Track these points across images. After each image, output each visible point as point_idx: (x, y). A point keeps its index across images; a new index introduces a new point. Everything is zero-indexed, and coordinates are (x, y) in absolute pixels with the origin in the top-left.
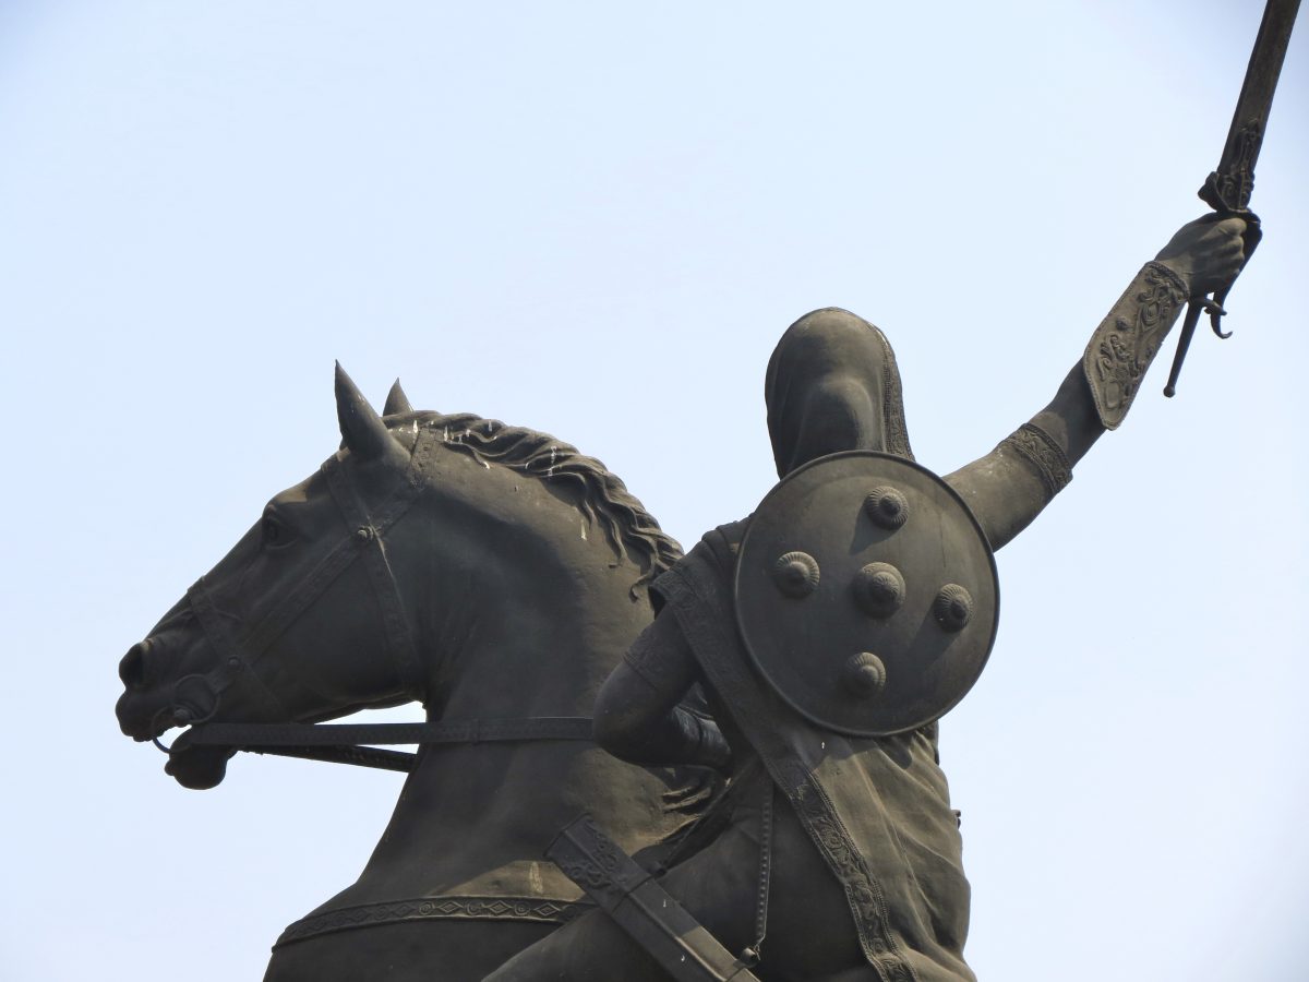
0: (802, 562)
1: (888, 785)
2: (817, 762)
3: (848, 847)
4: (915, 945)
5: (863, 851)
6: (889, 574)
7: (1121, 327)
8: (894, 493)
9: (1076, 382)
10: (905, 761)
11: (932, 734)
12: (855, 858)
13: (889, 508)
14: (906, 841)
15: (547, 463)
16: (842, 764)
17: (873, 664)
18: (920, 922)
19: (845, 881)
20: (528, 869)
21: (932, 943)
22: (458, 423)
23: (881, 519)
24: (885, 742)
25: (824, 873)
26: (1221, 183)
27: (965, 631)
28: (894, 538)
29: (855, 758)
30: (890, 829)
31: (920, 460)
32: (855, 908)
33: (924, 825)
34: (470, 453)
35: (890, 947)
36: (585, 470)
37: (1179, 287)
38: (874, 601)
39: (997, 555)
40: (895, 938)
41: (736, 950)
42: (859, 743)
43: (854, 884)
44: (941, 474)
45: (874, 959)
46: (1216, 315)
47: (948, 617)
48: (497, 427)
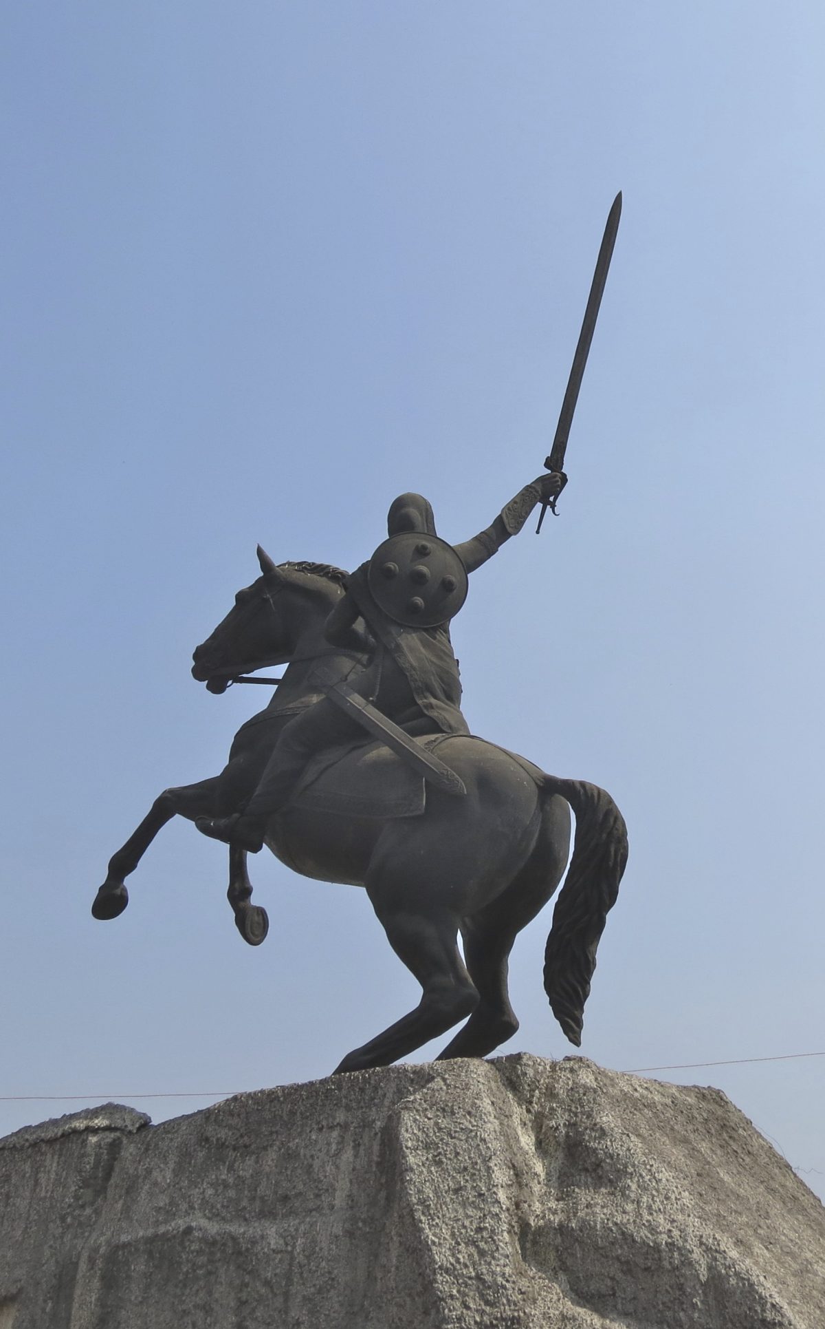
0: (391, 565)
1: (426, 644)
2: (400, 635)
3: (409, 662)
4: (436, 697)
5: (415, 664)
6: (424, 569)
7: (515, 502)
8: (428, 545)
9: (499, 520)
10: (435, 638)
11: (447, 631)
12: (412, 666)
13: (424, 547)
14: (432, 662)
15: (329, 572)
16: (409, 636)
17: (419, 600)
18: (438, 690)
19: (408, 674)
20: (312, 697)
21: (443, 697)
22: (300, 564)
23: (422, 552)
24: (426, 630)
25: (400, 672)
26: (550, 461)
27: (455, 591)
28: (426, 558)
29: (414, 635)
30: (427, 658)
31: (438, 536)
32: (412, 683)
33: (441, 658)
34: (304, 572)
35: (426, 698)
37: (537, 492)
38: (419, 578)
39: (469, 575)
40: (428, 695)
41: (365, 697)
42: (415, 629)
43: (411, 675)
44: (452, 545)
45: (420, 702)
46: (553, 507)
47: (447, 586)
48: (313, 564)
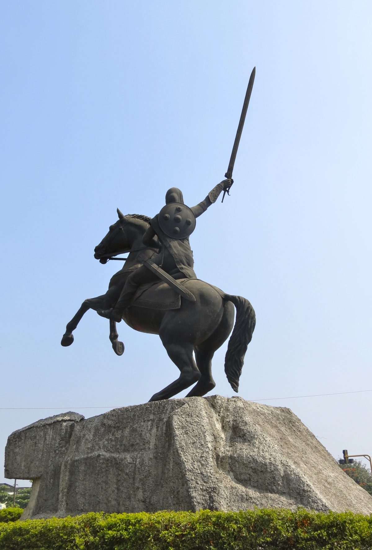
0: (167, 215)
1: (180, 245)
2: (170, 242)
3: (174, 252)
4: (184, 265)
5: (176, 252)
6: (179, 216)
7: (214, 191)
8: (181, 207)
9: (208, 198)
10: (183, 243)
11: (188, 240)
12: (175, 253)
13: (179, 208)
14: (183, 252)
15: (144, 218)
16: (174, 242)
17: (177, 229)
18: (185, 262)
19: (174, 256)
20: (138, 265)
21: (187, 265)
22: (133, 215)
23: (178, 210)
24: (180, 240)
25: (171, 255)
26: (227, 174)
27: (191, 225)
28: (180, 213)
29: (176, 241)
30: (181, 250)
31: (185, 204)
32: (175, 260)
33: (186, 250)
34: (134, 218)
35: (180, 265)
36: (148, 218)
37: (222, 186)
38: (177, 220)
39: (196, 219)
40: (181, 264)
41: (158, 265)
42: (176, 239)
43: (175, 256)
44: (190, 207)
45: (178, 267)
46: (228, 192)
47: (188, 223)
48: (138, 215)
